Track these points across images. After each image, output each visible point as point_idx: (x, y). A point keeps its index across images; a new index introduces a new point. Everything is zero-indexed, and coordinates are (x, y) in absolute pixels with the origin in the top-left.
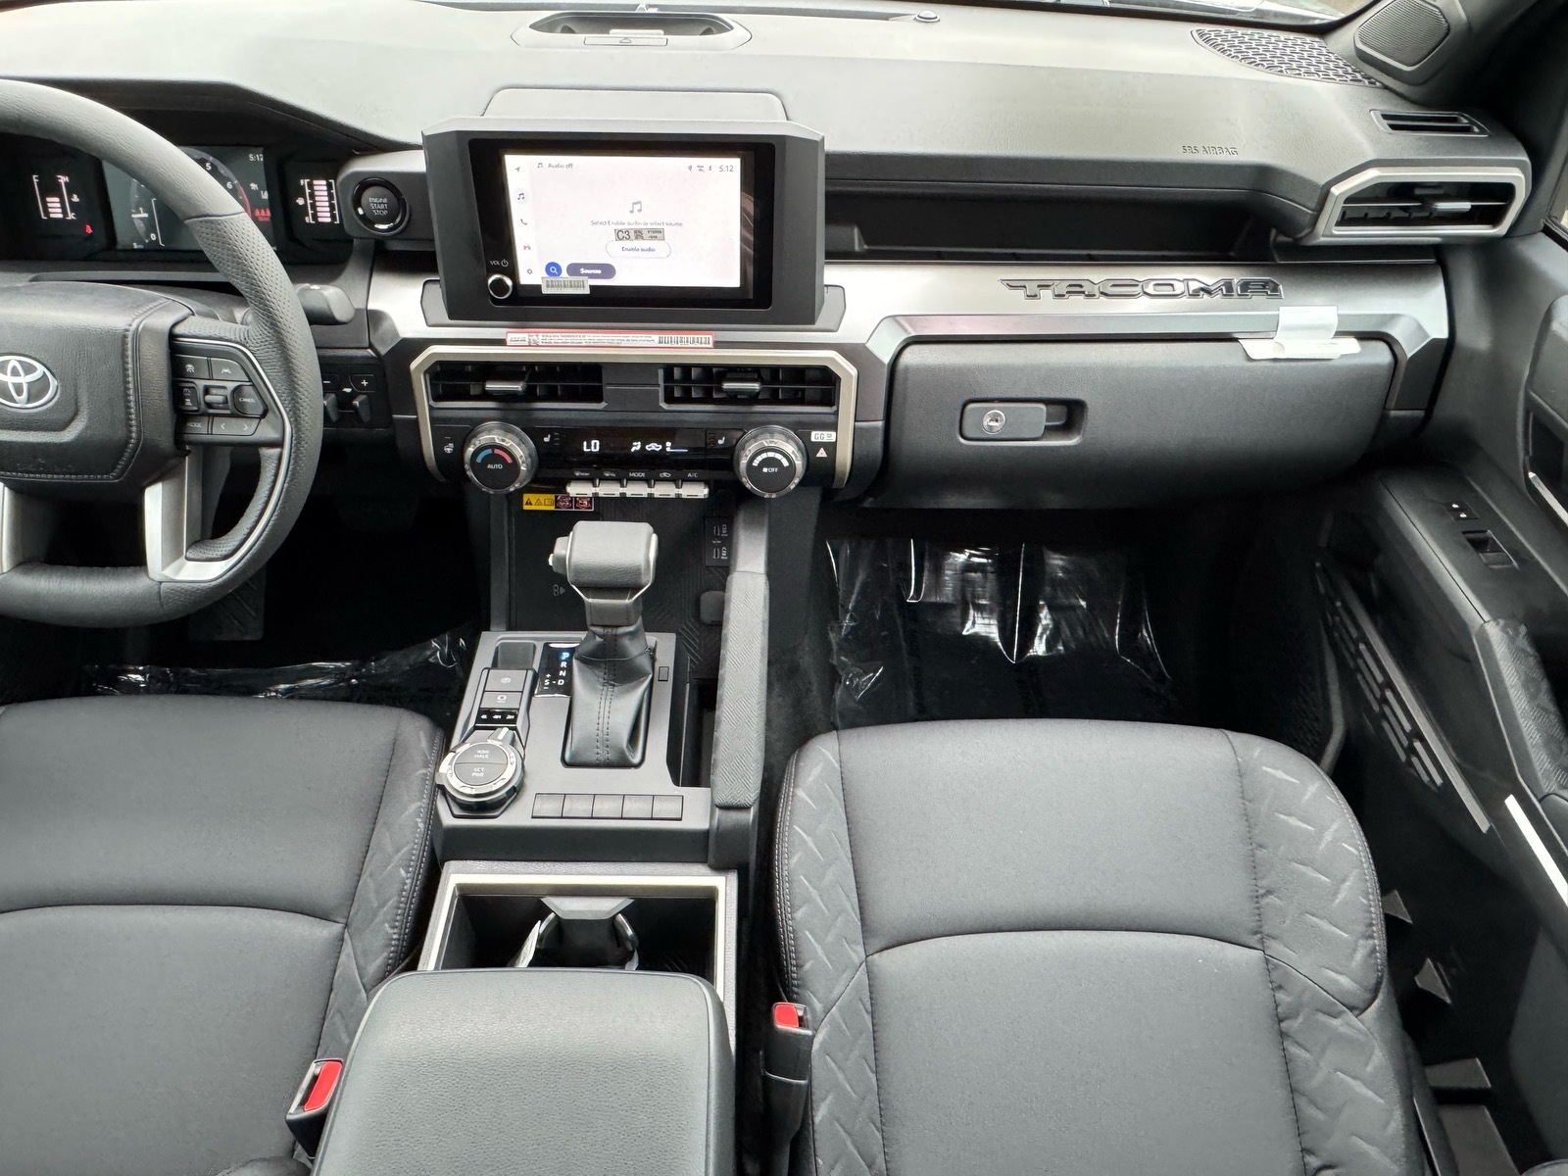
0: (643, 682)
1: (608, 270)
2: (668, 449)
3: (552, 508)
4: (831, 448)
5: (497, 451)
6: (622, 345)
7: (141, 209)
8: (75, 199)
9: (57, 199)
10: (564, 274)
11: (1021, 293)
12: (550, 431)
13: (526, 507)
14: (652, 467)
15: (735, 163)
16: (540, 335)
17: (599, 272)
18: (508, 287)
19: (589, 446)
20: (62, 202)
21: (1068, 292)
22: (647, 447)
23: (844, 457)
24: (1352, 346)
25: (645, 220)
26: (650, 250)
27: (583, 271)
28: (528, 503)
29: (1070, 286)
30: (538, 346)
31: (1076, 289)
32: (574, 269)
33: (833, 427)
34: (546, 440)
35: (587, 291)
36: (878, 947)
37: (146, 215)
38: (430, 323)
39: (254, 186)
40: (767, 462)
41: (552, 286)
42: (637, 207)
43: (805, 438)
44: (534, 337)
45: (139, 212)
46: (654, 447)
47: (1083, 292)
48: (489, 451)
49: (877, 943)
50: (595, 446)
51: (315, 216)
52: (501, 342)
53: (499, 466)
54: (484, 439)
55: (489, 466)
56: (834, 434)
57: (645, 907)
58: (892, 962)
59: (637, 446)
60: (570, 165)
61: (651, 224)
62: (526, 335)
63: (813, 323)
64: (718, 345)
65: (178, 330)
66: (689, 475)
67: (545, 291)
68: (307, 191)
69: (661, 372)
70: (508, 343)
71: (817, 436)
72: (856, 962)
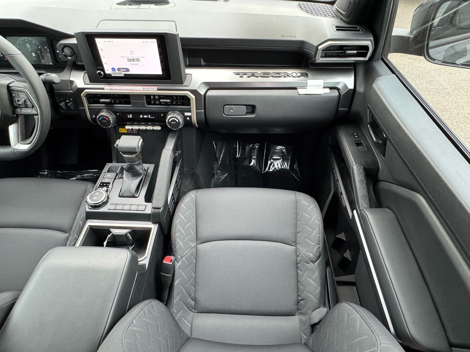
0: (141, 176)
1: (128, 70)
2: (149, 117)
3: (127, 132)
4: (190, 117)
5: (104, 117)
6: (134, 89)
10: (117, 71)
11: (238, 76)
12: (119, 112)
13: (120, 132)
14: (147, 122)
15: (155, 40)
16: (113, 87)
17: (125, 70)
18: (102, 74)
19: (129, 116)
21: (251, 76)
22: (144, 116)
23: (194, 120)
24: (328, 91)
25: (135, 56)
26: (137, 64)
27: (121, 70)
28: (121, 131)
29: (252, 74)
30: (112, 90)
31: (253, 75)
32: (119, 69)
33: (190, 111)
34: (118, 114)
35: (123, 75)
36: (199, 243)
38: (85, 83)
39: (45, 47)
40: (172, 121)
41: (114, 74)
42: (132, 53)
43: (184, 115)
44: (111, 87)
46: (145, 116)
47: (255, 76)
48: (102, 117)
49: (199, 242)
50: (131, 116)
52: (103, 89)
53: (106, 121)
54: (101, 114)
55: (103, 121)
56: (190, 113)
58: (202, 247)
59: (141, 116)
60: (112, 41)
61: (137, 57)
62: (109, 87)
63: (183, 84)
64: (158, 90)
65: (10, 85)
66: (156, 124)
67: (113, 75)
69: (145, 97)
70: (105, 89)
71: (186, 114)
72: (193, 246)
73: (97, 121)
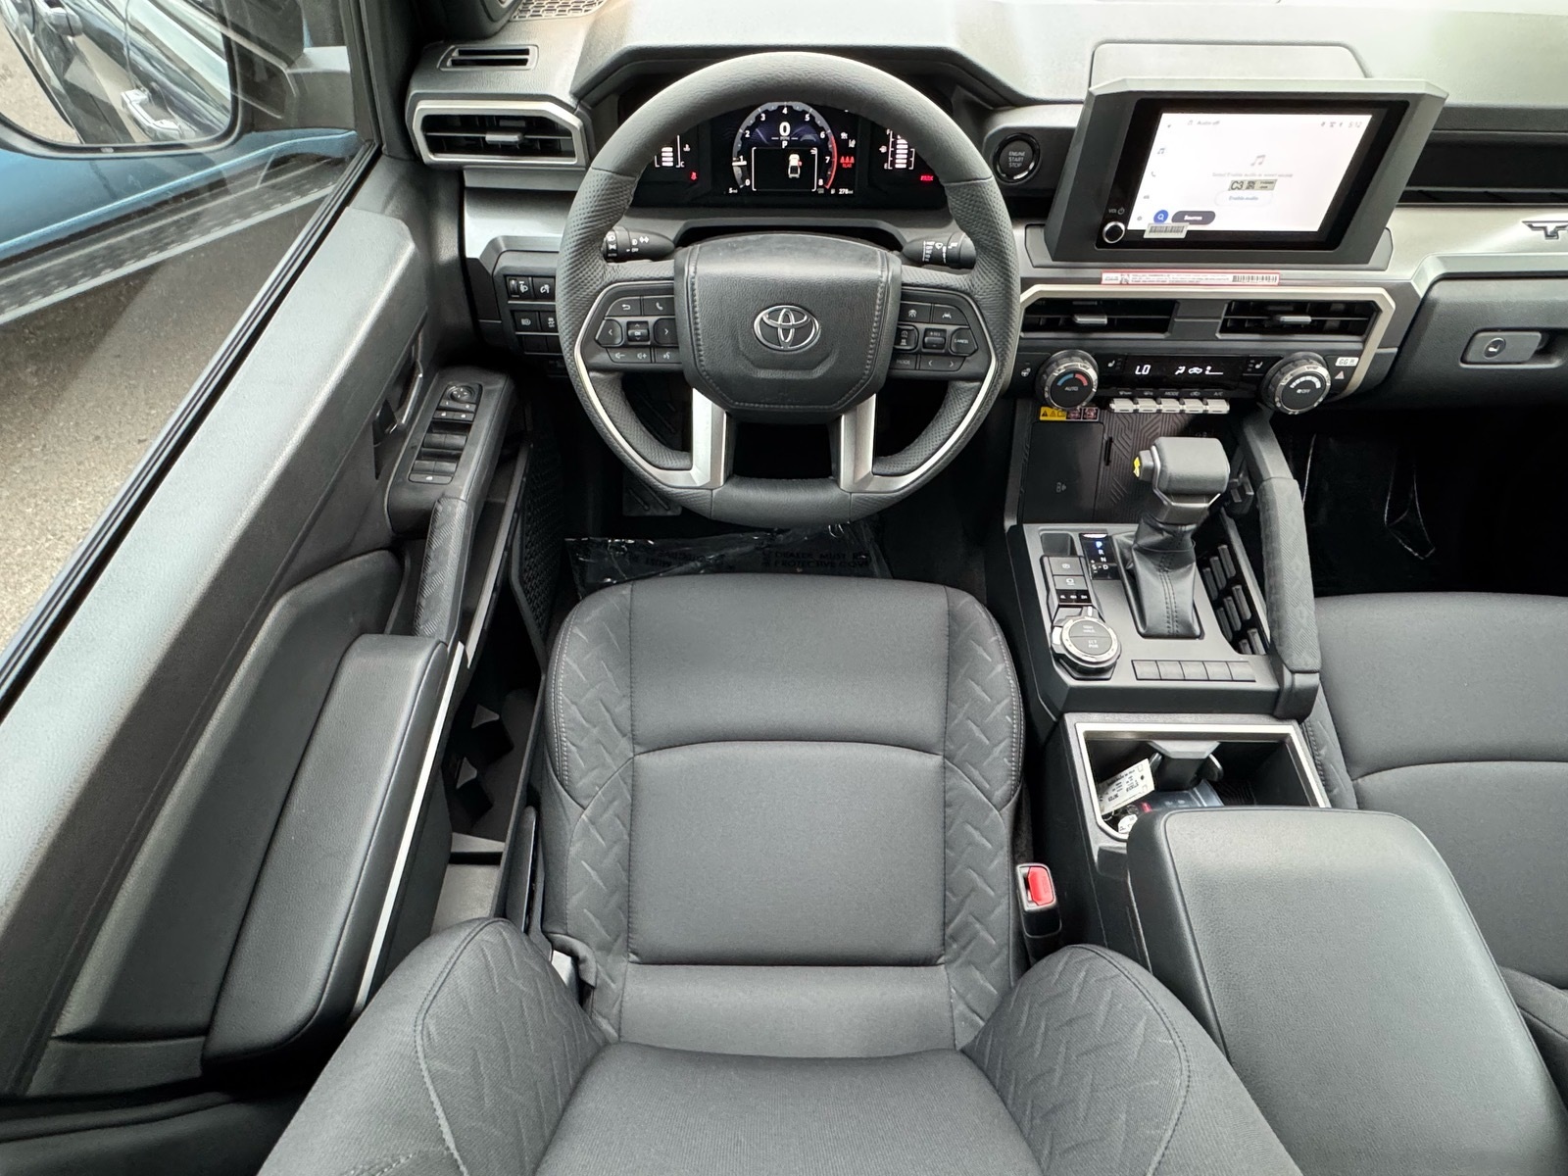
0: (1191, 569)
1: (1209, 216)
2: (1207, 373)
4: (1350, 371)
6: (1199, 283)
7: (741, 157)
8: (687, 148)
9: (671, 149)
10: (1169, 220)
11: (1541, 233)
12: (1113, 358)
13: (1042, 418)
14: (1184, 387)
15: (1366, 119)
16: (1131, 274)
17: (1200, 218)
18: (1120, 233)
19: (1140, 370)
20: (675, 152)
25: (1260, 174)
26: (1256, 199)
27: (1187, 218)
28: (1045, 415)
30: (1128, 284)
32: (1179, 217)
33: (1359, 353)
34: (1110, 365)
35: (1184, 236)
36: (1362, 773)
37: (745, 163)
38: (1035, 264)
39: (844, 135)
40: (1301, 385)
41: (1155, 232)
42: (1260, 160)
44: (1125, 276)
45: (739, 160)
46: (1196, 370)
48: (1071, 376)
49: (1358, 771)
50: (1146, 369)
51: (893, 163)
52: (1098, 281)
53: (1075, 389)
54: (1064, 366)
55: (1067, 389)
56: (1356, 359)
57: (1231, 749)
59: (1182, 369)
61: (1266, 175)
62: (1120, 275)
63: (1367, 263)
66: (1216, 394)
67: (1147, 235)
68: (891, 140)
70: (1105, 282)
71: (1342, 362)
73: (1046, 389)
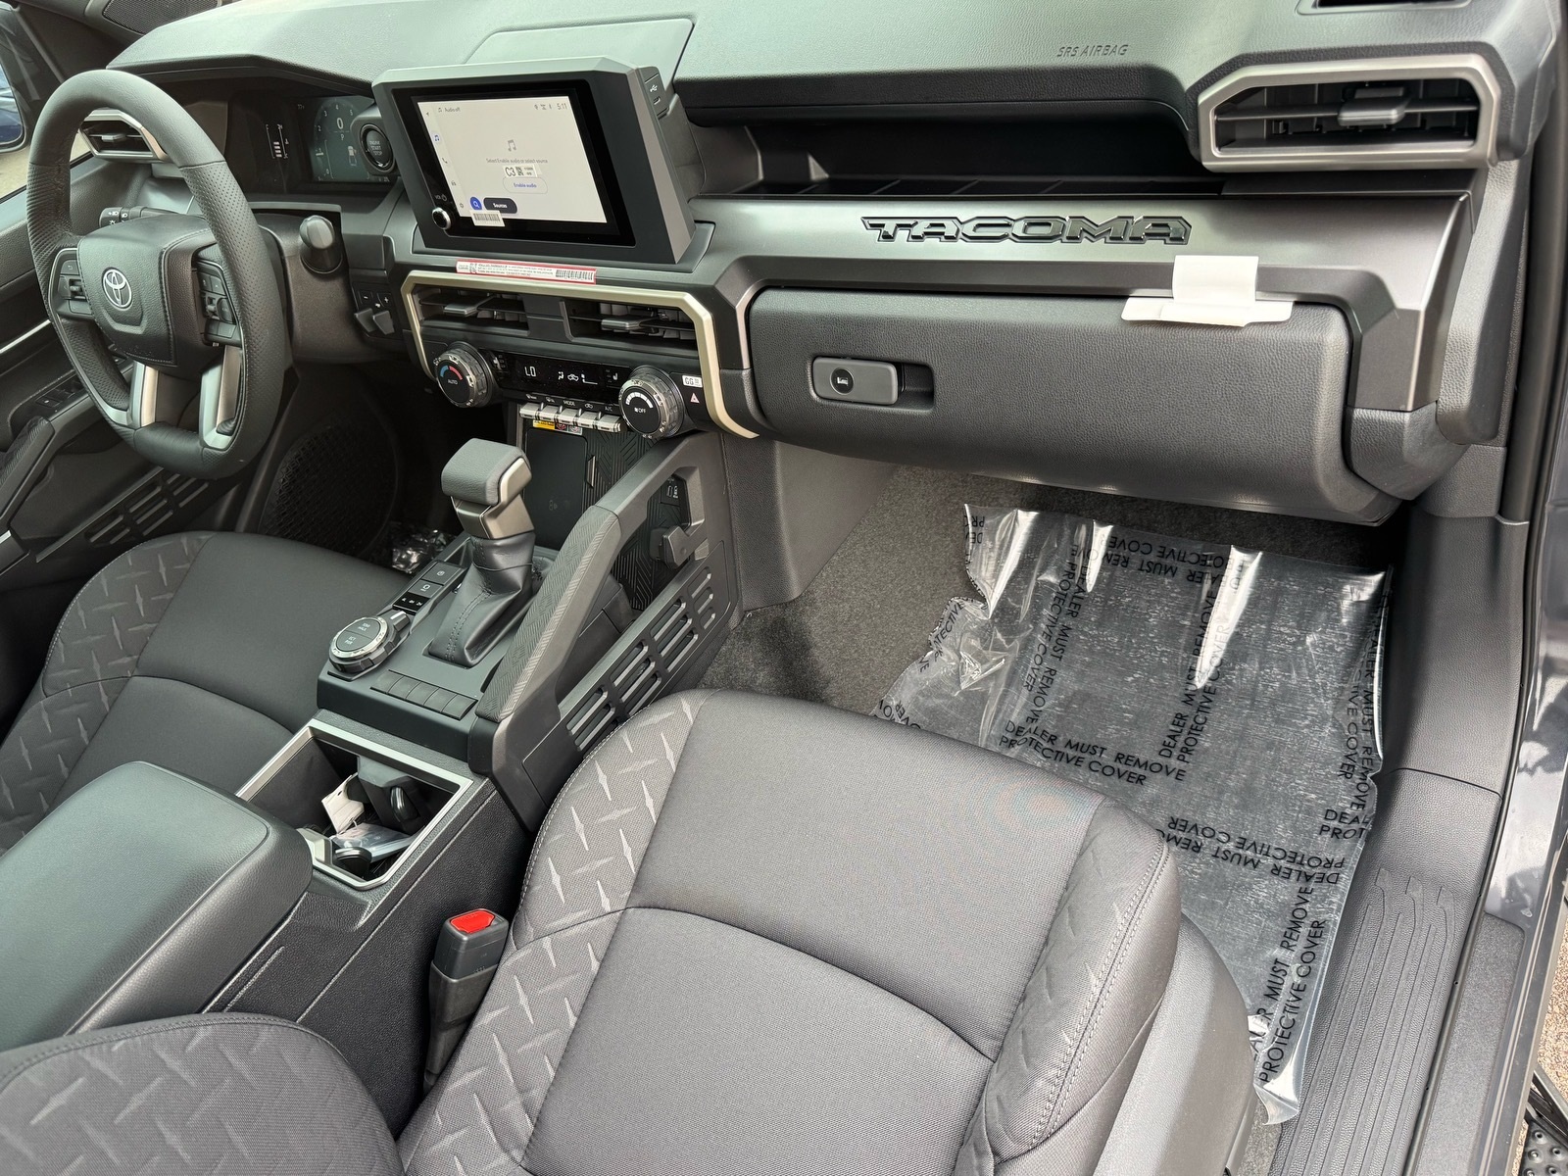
1: (511, 206)
2: (584, 381)
3: (553, 428)
4: (700, 392)
5: (453, 369)
6: (531, 277)
8: (287, 143)
9: (278, 143)
10: (484, 208)
12: (498, 354)
13: (536, 425)
16: (478, 264)
17: (506, 206)
19: (528, 372)
20: (281, 145)
21: (926, 234)
22: (568, 377)
23: (716, 402)
26: (532, 186)
27: (495, 206)
28: (537, 422)
29: (932, 225)
30: (478, 274)
31: (936, 231)
32: (488, 203)
33: (696, 371)
34: (496, 362)
35: (501, 224)
38: (415, 248)
41: (478, 219)
42: (512, 145)
43: (680, 384)
44: (475, 265)
46: (572, 377)
47: (943, 234)
48: (450, 368)
49: (637, 901)
50: (532, 372)
52: (453, 270)
53: (455, 382)
55: (449, 381)
56: (699, 379)
59: (561, 375)
60: (458, 109)
62: (468, 264)
63: (674, 262)
64: (599, 282)
65: (203, 254)
66: (604, 409)
69: (563, 305)
70: (458, 270)
71: (689, 380)
72: (608, 909)
